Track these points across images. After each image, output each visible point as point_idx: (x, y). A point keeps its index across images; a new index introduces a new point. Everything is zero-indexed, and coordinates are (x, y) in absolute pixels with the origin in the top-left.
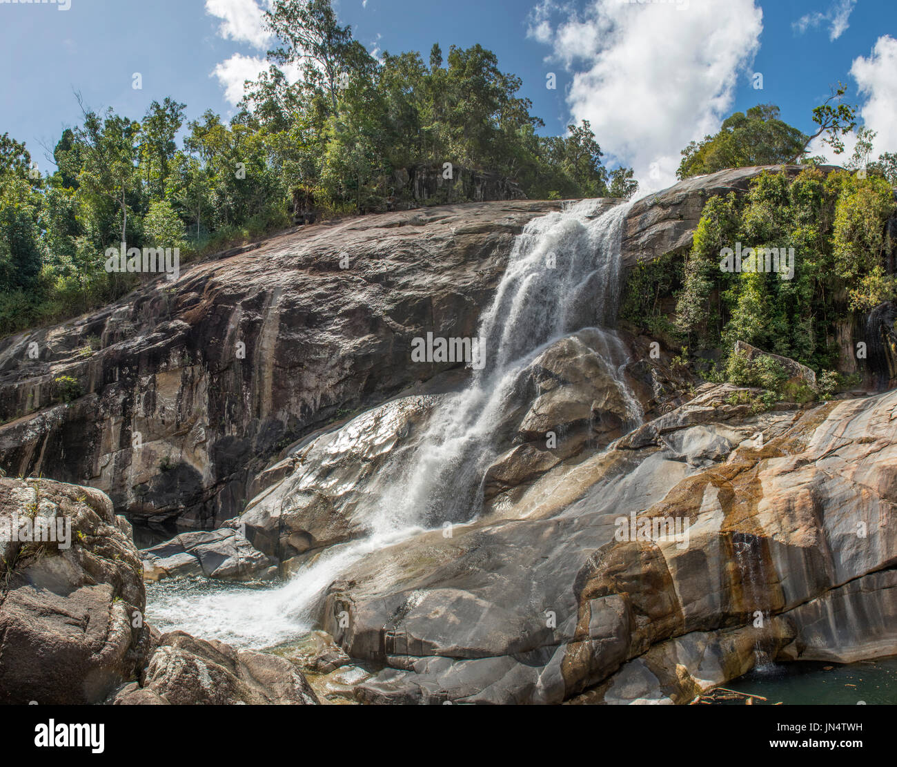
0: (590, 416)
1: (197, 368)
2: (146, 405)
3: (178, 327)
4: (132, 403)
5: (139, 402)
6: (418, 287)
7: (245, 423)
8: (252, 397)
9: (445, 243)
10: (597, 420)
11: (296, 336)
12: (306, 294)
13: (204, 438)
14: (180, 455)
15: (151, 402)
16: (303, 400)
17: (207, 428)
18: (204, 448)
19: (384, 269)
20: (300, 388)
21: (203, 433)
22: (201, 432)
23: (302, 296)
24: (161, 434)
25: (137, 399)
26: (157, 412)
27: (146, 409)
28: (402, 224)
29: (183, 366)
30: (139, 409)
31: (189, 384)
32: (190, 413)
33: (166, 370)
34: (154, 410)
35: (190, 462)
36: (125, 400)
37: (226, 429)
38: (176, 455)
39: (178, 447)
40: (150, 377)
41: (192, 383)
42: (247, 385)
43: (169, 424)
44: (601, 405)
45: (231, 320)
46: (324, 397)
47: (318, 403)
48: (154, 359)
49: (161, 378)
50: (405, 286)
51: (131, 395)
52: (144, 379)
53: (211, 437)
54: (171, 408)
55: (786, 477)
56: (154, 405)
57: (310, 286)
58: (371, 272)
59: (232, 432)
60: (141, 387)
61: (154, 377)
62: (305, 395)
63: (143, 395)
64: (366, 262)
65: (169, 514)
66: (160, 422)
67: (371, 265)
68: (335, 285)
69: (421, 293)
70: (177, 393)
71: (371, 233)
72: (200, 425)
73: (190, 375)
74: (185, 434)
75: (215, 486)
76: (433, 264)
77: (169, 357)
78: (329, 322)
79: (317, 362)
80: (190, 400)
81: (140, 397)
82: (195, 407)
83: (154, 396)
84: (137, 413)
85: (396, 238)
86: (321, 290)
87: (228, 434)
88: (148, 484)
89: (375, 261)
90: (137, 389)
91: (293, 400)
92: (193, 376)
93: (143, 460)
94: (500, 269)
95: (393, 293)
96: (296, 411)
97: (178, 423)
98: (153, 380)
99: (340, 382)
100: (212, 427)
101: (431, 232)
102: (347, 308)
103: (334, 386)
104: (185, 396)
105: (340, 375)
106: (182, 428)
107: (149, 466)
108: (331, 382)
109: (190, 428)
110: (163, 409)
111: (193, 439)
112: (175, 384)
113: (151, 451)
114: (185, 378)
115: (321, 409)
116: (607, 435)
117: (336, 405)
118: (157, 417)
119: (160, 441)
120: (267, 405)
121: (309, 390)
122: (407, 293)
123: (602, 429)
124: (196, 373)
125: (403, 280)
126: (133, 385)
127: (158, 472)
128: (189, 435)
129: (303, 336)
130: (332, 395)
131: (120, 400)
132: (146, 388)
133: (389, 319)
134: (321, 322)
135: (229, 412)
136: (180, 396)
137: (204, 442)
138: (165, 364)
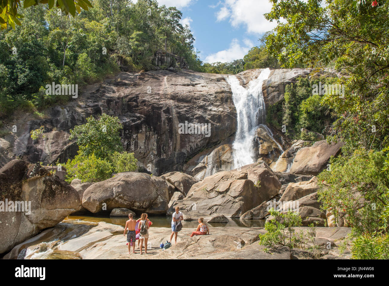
1: (151, 133)
2: (135, 146)
3: (140, 116)
4: (130, 145)
5: (133, 145)
7: (169, 153)
8: (173, 144)
13: (153, 159)
14: (143, 166)
16: (190, 145)
17: (154, 155)
18: (152, 163)
19: (202, 104)
20: (189, 141)
21: (153, 157)
22: (152, 157)
23: (181, 110)
25: (132, 143)
26: (138, 149)
27: (135, 148)
29: (146, 132)
30: (133, 147)
31: (148, 138)
32: (148, 149)
33: (141, 133)
34: (137, 149)
35: (146, 168)
36: (127, 143)
37: (162, 155)
38: (141, 165)
39: (142, 162)
42: (171, 140)
43: (142, 153)
46: (197, 145)
47: (195, 147)
48: (137, 128)
49: (139, 135)
51: (130, 142)
52: (134, 135)
53: (156, 158)
54: (142, 147)
56: (138, 146)
58: (198, 104)
59: (164, 156)
60: (133, 138)
61: (137, 135)
62: (191, 144)
63: (134, 142)
72: (152, 154)
73: (148, 135)
74: (145, 158)
77: (142, 128)
80: (148, 145)
81: (133, 142)
82: (150, 147)
83: (137, 143)
84: (132, 149)
86: (185, 109)
87: (162, 157)
90: (132, 139)
91: (187, 145)
96: (188, 149)
97: (144, 153)
98: (137, 136)
99: (202, 140)
100: (156, 155)
102: (196, 116)
103: (200, 141)
104: (147, 143)
105: (202, 138)
106: (145, 155)
108: (199, 140)
109: (147, 155)
110: (140, 147)
111: (148, 160)
112: (143, 138)
114: (146, 136)
115: (196, 148)
117: (200, 147)
118: (139, 151)
120: (178, 147)
121: (192, 142)
122: (212, 113)
124: (151, 135)
125: (209, 108)
126: (130, 137)
128: (147, 158)
130: (199, 144)
131: (126, 143)
132: (135, 139)
133: (211, 121)
134: (190, 120)
135: (163, 149)
136: (145, 143)
137: (153, 160)
138: (141, 131)
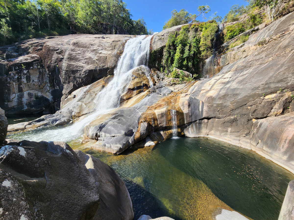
0: (142, 85)
1: (44, 70)
3: (35, 56)
4: (21, 78)
5: (24, 78)
6: (104, 54)
7: (61, 85)
8: (62, 79)
9: (110, 44)
10: (143, 86)
11: (73, 63)
12: (75, 53)
14: (41, 94)
15: (28, 79)
17: (49, 87)
18: (49, 92)
19: (95, 49)
21: (48, 88)
22: (47, 88)
23: (74, 53)
24: (34, 88)
26: (31, 82)
27: (27, 81)
28: (99, 38)
29: (39, 69)
30: (24, 80)
32: (43, 83)
33: (32, 69)
35: (45, 96)
36: (18, 77)
37: (55, 87)
38: (40, 94)
39: (40, 92)
40: (27, 71)
41: (43, 74)
42: (60, 75)
43: (36, 85)
44: (144, 82)
45: (53, 57)
46: (82, 80)
48: (28, 65)
49: (31, 71)
50: (101, 53)
51: (20, 76)
52: (24, 71)
53: (51, 89)
54: (36, 80)
55: (183, 98)
56: (30, 80)
57: (76, 50)
58: (92, 49)
59: (57, 88)
60: (24, 73)
61: (29, 71)
63: (25, 76)
64: (91, 46)
65: (40, 111)
66: (33, 85)
67: (92, 47)
68: (82, 51)
69: (105, 55)
70: (38, 76)
71: (91, 39)
72: (47, 86)
73: (41, 71)
74: (42, 88)
75: (54, 103)
76: (107, 48)
77: (33, 65)
78: (82, 60)
79: (80, 70)
80: (42, 78)
82: (45, 81)
83: (30, 77)
84: (24, 81)
85: (98, 41)
86: (79, 52)
88: (31, 103)
89: (93, 46)
90: (22, 74)
92: (42, 71)
93: (28, 96)
94: (123, 51)
95: (98, 54)
97: (39, 85)
99: (86, 76)
100: (51, 86)
101: (106, 41)
102: (86, 57)
103: (84, 77)
104: (41, 77)
105: (85, 74)
106: (41, 87)
107: (31, 98)
109: (44, 87)
110: (33, 81)
112: (36, 74)
113: (31, 93)
116: (146, 89)
118: (32, 83)
119: (34, 90)
121: (78, 78)
122: (101, 55)
123: (144, 88)
125: (100, 52)
126: (20, 73)
127: (34, 99)
128: (44, 89)
129: (75, 64)
130: (84, 79)
131: (16, 77)
132: (26, 74)
133: (97, 61)
134: (79, 60)
135: (56, 82)
136: (39, 77)
137: (49, 90)
138: (32, 67)
